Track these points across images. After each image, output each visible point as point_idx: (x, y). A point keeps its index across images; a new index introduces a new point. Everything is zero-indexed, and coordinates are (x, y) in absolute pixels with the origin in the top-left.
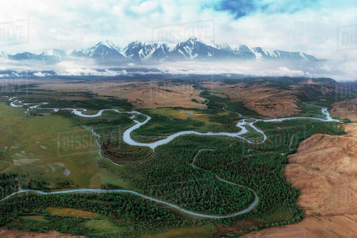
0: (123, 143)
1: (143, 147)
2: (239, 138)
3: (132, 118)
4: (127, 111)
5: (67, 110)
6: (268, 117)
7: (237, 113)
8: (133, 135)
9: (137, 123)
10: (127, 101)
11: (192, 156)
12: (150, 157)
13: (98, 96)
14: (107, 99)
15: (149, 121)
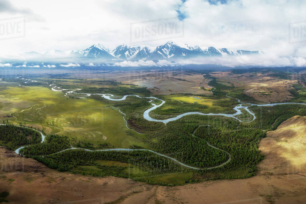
0: (143, 119)
1: (158, 122)
2: (232, 118)
3: (150, 102)
4: (146, 97)
5: (98, 95)
6: (262, 102)
7: (236, 99)
8: (151, 114)
9: (154, 106)
10: (146, 89)
11: (193, 129)
12: (163, 129)
13: (121, 84)
14: (129, 87)
15: (163, 104)
